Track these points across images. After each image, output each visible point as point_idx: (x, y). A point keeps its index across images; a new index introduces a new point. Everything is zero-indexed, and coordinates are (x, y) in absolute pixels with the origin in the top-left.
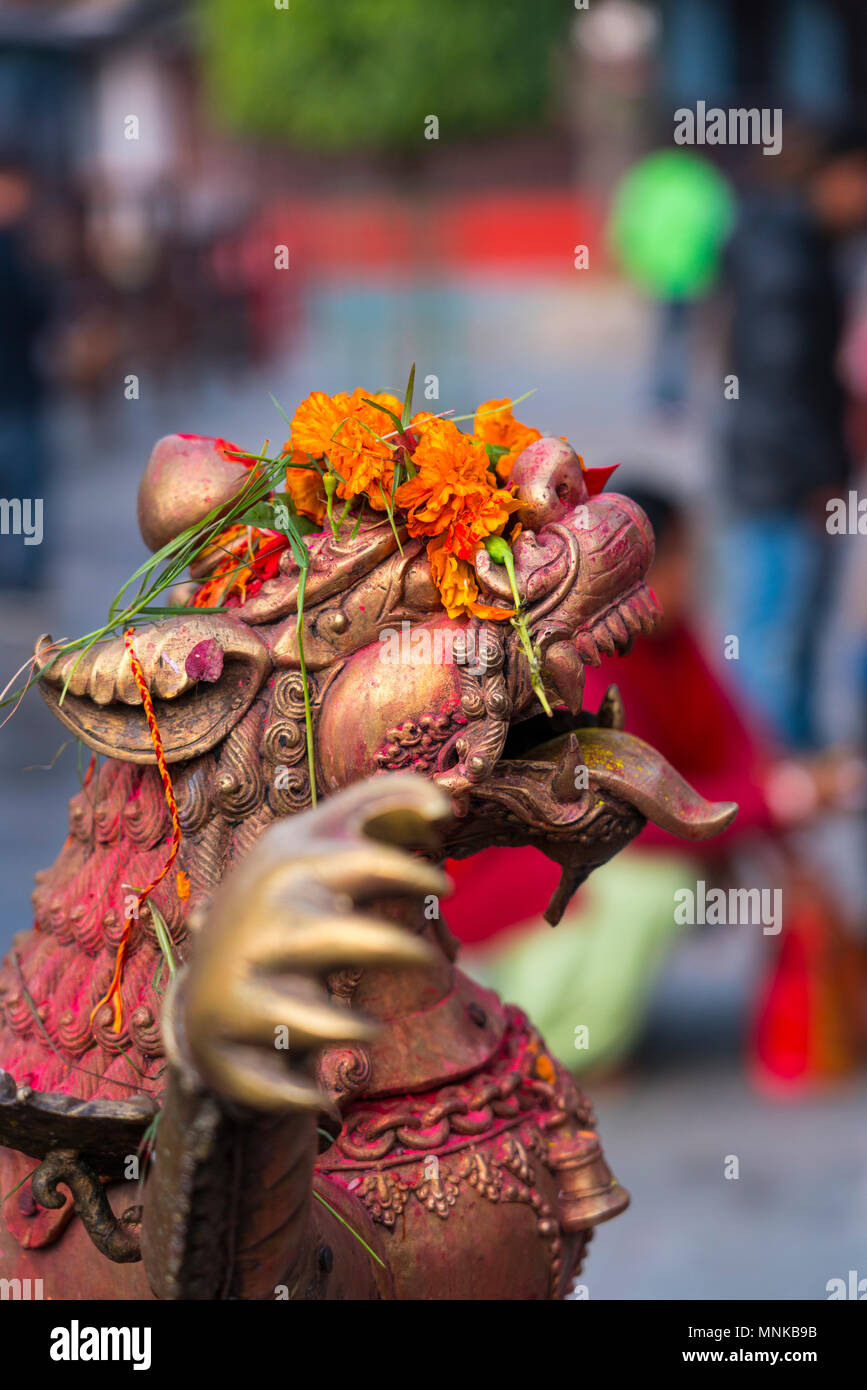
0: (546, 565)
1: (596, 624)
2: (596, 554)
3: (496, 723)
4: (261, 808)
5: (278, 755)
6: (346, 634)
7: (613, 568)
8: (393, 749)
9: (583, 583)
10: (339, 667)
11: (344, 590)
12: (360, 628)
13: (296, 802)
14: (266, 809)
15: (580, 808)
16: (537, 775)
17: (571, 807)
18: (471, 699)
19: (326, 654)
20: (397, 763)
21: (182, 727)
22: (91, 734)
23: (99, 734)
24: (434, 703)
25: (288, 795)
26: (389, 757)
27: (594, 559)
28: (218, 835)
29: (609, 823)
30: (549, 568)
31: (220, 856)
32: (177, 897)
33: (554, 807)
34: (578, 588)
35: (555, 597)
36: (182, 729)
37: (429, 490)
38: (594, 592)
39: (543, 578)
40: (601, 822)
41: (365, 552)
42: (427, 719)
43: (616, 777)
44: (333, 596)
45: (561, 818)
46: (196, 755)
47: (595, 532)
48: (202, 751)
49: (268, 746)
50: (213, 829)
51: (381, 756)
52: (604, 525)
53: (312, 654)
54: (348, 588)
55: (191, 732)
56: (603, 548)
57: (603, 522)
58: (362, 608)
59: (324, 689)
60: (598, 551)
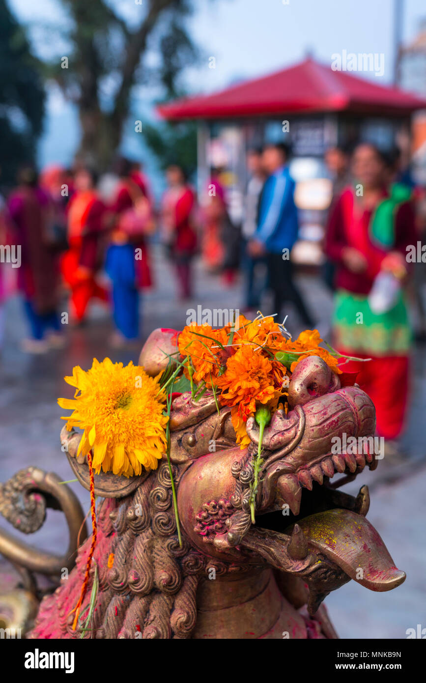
0: (285, 431)
1: (313, 465)
2: (315, 427)
3: (245, 515)
4: (148, 530)
5: (156, 505)
6: (194, 447)
7: (325, 436)
8: (204, 514)
9: (305, 442)
10: (189, 464)
11: (196, 424)
12: (201, 446)
13: (165, 530)
14: (150, 531)
15: (303, 564)
16: (281, 542)
17: (298, 562)
18: (235, 498)
19: (184, 456)
20: (207, 522)
21: (117, 480)
22: (81, 476)
23: (84, 476)
24: (226, 494)
25: (160, 526)
26: (201, 519)
27: (313, 430)
28: (129, 539)
29: (326, 573)
30: (285, 432)
31: (127, 550)
32: (107, 567)
33: (288, 561)
34: (301, 445)
35: (286, 449)
36: (118, 482)
37: (230, 382)
38: (310, 448)
39: (280, 438)
40: (319, 572)
41: (204, 407)
42: (222, 502)
43: (329, 549)
44: (191, 426)
45: (291, 568)
46: (121, 496)
47: (317, 415)
48: (124, 495)
49: (151, 499)
50: (127, 535)
51: (198, 517)
52: (324, 411)
53: (177, 455)
54: (198, 423)
55: (121, 484)
56: (320, 424)
57: (325, 409)
58: (203, 435)
59: (181, 474)
60: (316, 426)
